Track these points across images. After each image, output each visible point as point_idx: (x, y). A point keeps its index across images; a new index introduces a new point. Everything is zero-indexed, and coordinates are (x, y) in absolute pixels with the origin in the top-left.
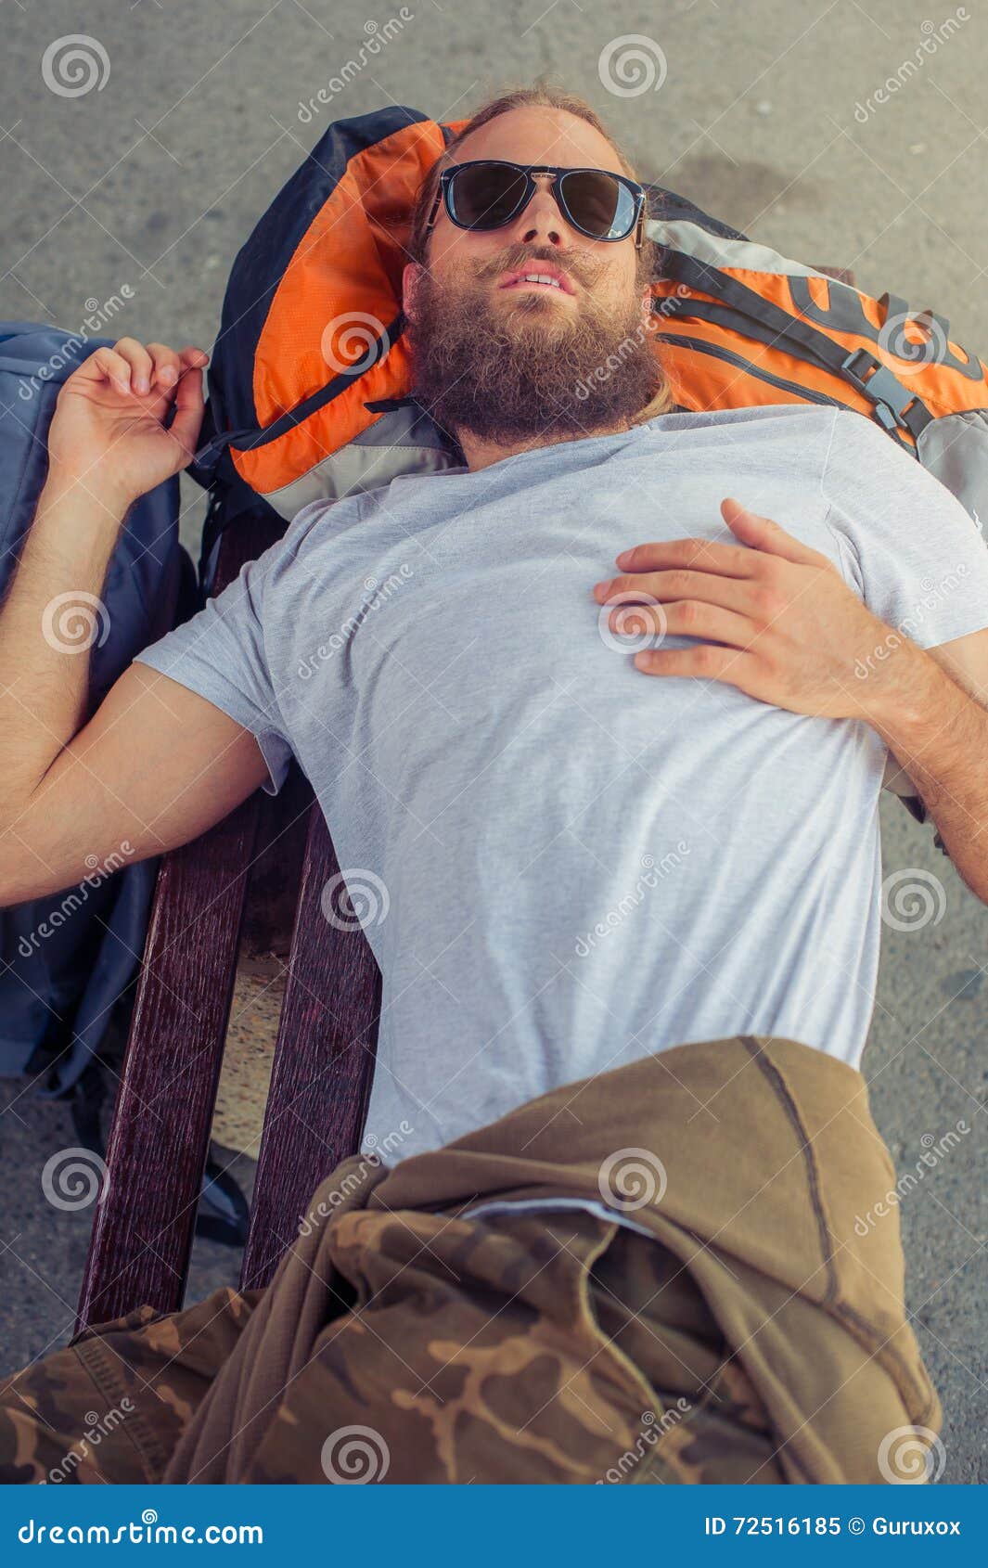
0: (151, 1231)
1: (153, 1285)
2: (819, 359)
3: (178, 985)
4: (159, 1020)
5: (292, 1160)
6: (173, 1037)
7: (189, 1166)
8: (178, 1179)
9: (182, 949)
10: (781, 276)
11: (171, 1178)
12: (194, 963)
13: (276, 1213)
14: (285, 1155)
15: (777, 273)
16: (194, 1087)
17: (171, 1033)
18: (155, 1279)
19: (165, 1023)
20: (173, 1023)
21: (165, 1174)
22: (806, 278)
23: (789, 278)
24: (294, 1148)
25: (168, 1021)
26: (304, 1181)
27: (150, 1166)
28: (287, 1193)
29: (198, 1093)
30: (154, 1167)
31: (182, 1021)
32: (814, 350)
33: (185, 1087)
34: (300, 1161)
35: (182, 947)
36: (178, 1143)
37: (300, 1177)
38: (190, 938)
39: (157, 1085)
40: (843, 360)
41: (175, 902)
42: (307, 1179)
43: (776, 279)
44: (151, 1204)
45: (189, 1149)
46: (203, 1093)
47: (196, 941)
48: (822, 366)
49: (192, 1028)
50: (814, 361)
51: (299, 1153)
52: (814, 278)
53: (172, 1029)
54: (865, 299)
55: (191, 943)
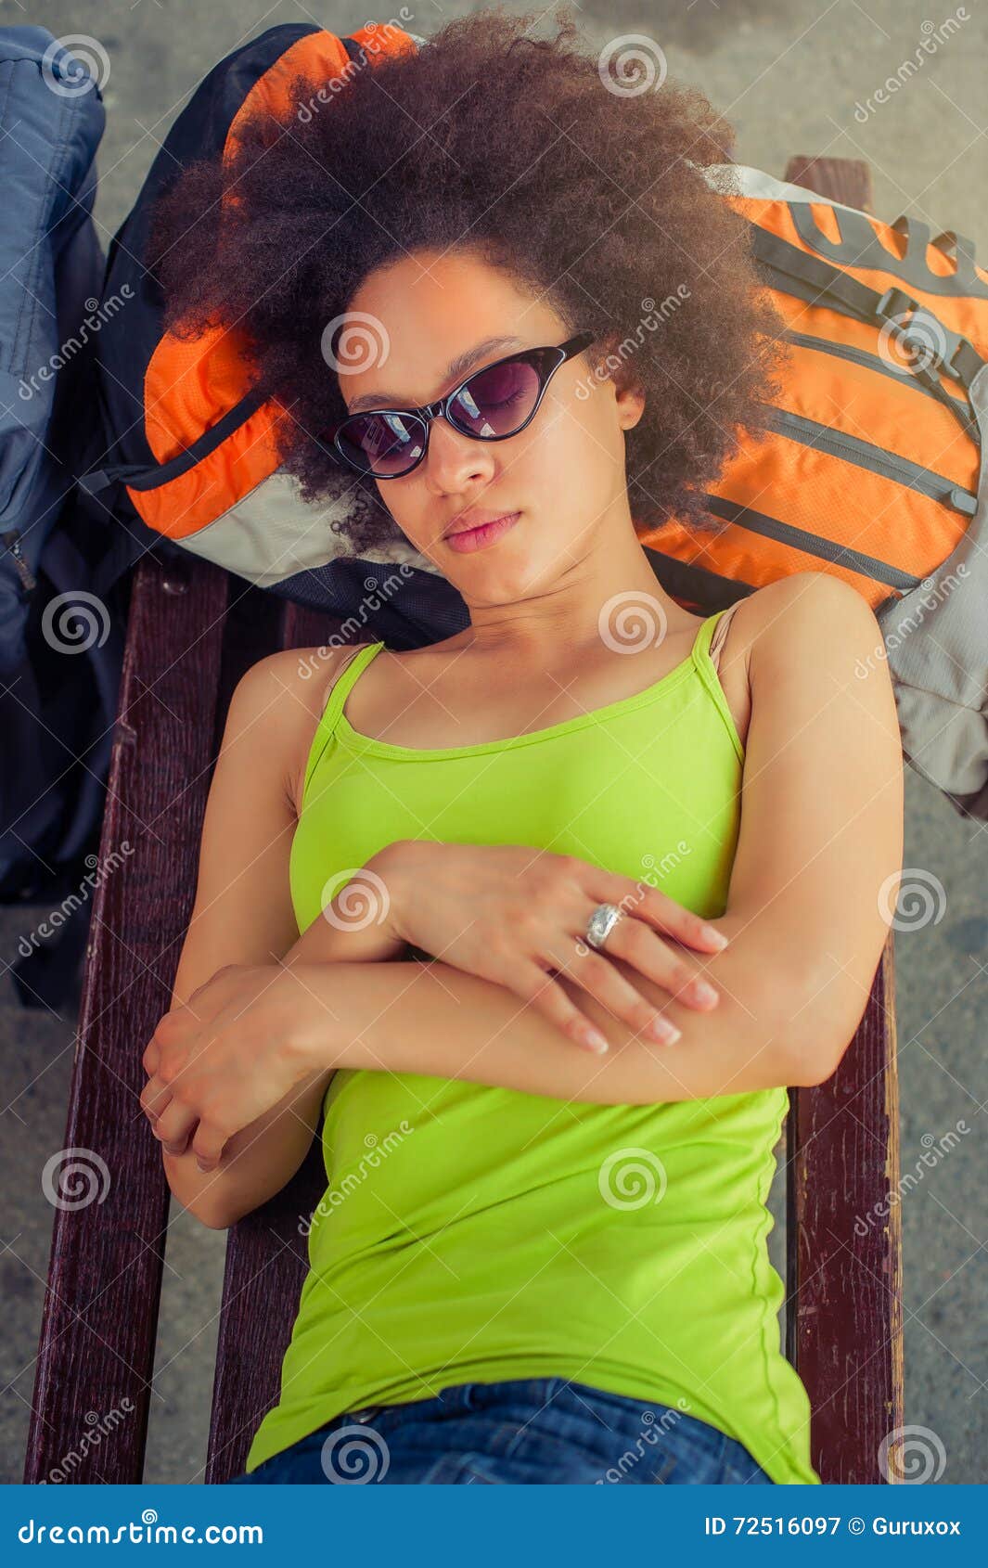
0: (102, 1396)
1: (108, 1459)
2: (846, 305)
3: (117, 1089)
4: (98, 1133)
5: (261, 1301)
6: (115, 1153)
7: (142, 1313)
8: (130, 1329)
9: (120, 1045)
10: (781, 202)
11: (122, 1329)
12: (135, 1059)
13: (246, 1368)
14: (253, 1296)
15: (776, 199)
16: (142, 1216)
17: (112, 1151)
18: (110, 1453)
19: (104, 1137)
20: (114, 1136)
21: (114, 1324)
22: (808, 205)
23: (790, 205)
24: (262, 1288)
25: (108, 1133)
26: (277, 1327)
27: (96, 1316)
28: (257, 1345)
29: (147, 1223)
30: (101, 1317)
31: (124, 1133)
32: (838, 295)
33: (132, 1216)
34: (270, 1302)
35: (119, 1040)
36: (128, 1285)
37: (272, 1322)
38: (129, 1029)
39: (100, 1215)
40: (876, 305)
41: (108, 985)
42: (279, 1324)
43: (775, 207)
44: (100, 1363)
45: (141, 1291)
46: (153, 1221)
47: (136, 1032)
48: (853, 314)
49: (137, 1142)
50: (840, 308)
51: (268, 1293)
52: (818, 204)
53: (113, 1145)
54: (877, 226)
55: (130, 1036)
